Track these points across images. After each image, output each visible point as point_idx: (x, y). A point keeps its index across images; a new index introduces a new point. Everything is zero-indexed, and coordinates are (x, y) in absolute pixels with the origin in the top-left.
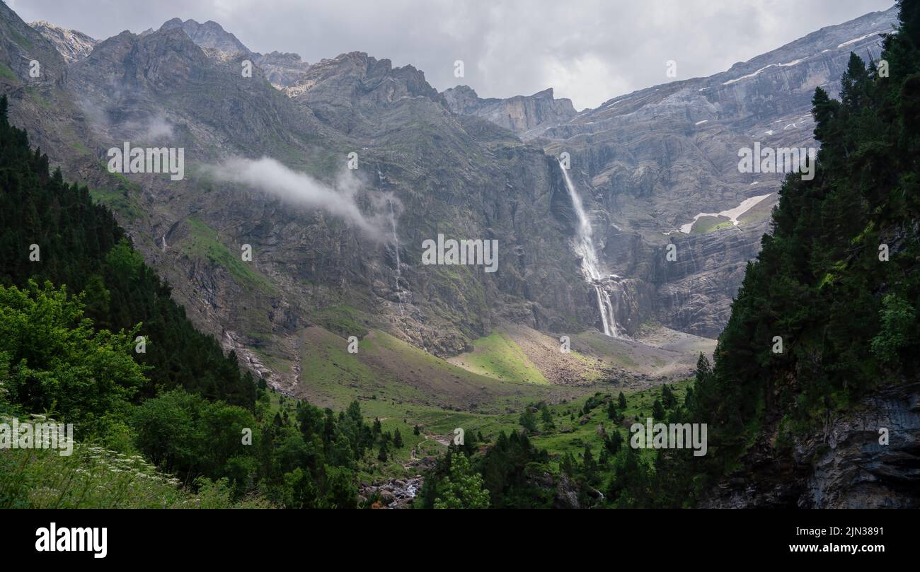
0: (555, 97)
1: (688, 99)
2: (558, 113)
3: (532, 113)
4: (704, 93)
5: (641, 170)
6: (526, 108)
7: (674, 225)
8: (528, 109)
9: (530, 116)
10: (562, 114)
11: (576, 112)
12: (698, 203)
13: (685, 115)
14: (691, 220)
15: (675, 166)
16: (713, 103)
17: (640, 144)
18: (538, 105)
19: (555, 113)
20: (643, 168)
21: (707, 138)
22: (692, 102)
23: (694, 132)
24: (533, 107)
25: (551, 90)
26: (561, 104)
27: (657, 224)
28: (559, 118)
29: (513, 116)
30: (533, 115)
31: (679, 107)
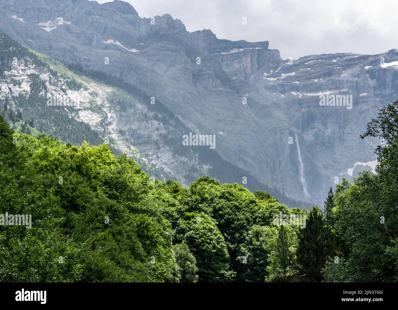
0: (270, 48)
1: (358, 76)
2: (271, 61)
3: (255, 61)
4: (368, 71)
5: (329, 131)
6: (252, 57)
7: (344, 169)
8: (253, 58)
9: (254, 63)
10: (273, 62)
11: (282, 60)
12: (357, 156)
13: (355, 87)
14: (353, 166)
15: (347, 130)
16: (372, 79)
17: (329, 112)
18: (259, 55)
19: (269, 61)
20: (331, 130)
21: (366, 110)
22: (360, 79)
23: (359, 102)
24: (256, 56)
25: (267, 43)
26: (274, 55)
27: (336, 168)
28: (271, 65)
29: (245, 66)
30: (256, 63)
31: (352, 82)
